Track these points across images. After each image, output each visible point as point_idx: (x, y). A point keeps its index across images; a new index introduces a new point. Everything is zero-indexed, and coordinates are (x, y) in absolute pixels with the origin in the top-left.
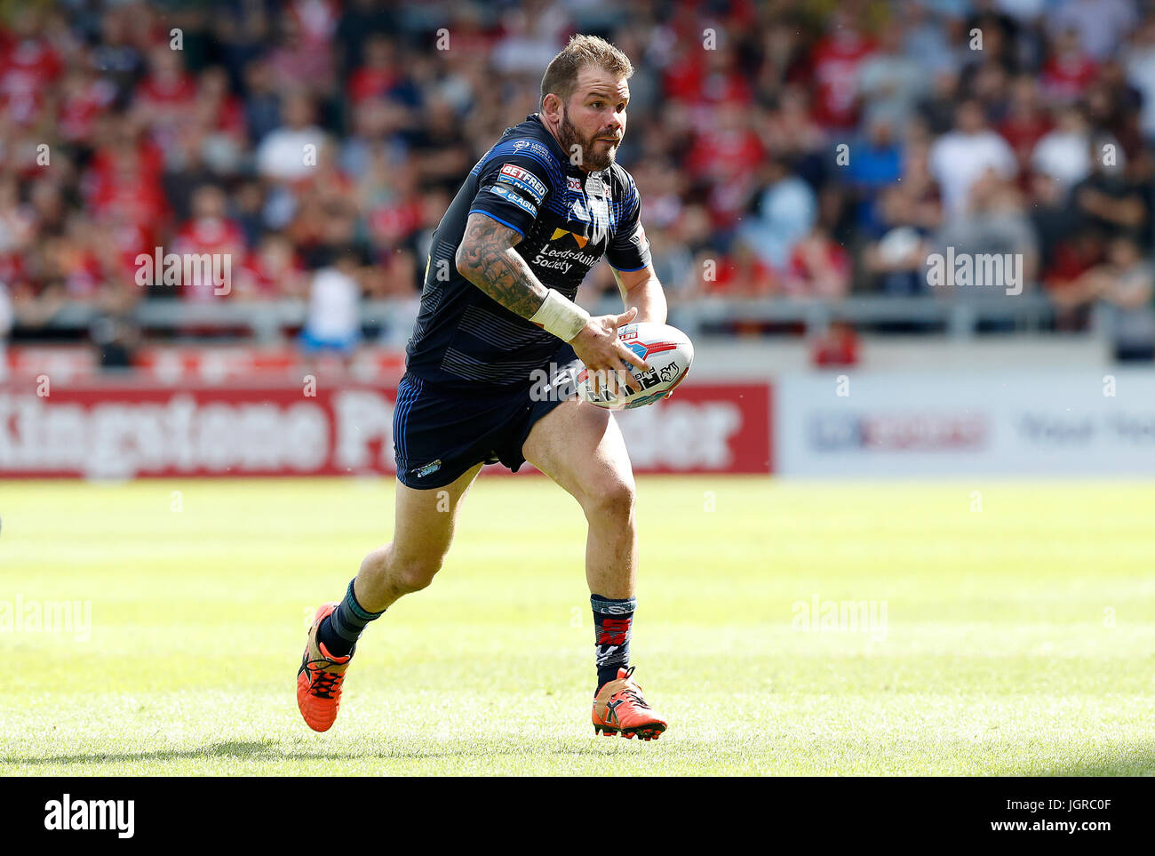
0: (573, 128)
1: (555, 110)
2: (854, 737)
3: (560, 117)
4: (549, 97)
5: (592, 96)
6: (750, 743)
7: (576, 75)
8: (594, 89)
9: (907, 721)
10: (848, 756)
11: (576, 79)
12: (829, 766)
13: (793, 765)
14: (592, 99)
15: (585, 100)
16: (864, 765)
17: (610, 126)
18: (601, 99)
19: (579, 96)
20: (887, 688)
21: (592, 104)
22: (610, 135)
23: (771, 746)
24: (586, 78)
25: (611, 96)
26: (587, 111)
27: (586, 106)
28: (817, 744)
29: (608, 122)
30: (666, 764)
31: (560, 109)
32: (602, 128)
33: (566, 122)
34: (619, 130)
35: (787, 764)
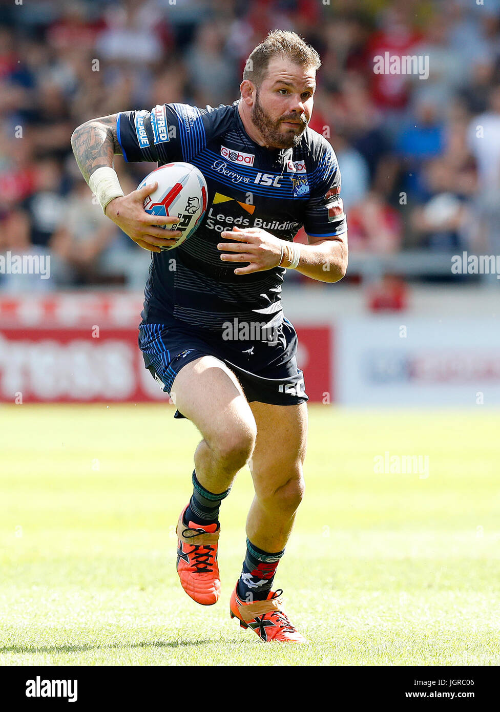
0: (262, 111)
1: (250, 95)
2: (402, 628)
3: (253, 100)
4: (245, 83)
5: (279, 84)
6: (314, 632)
7: (267, 65)
8: (280, 78)
9: (447, 613)
10: (397, 644)
11: (267, 68)
12: (380, 652)
13: (350, 650)
14: (279, 86)
15: (273, 86)
16: (411, 651)
17: (294, 111)
18: (286, 87)
19: (268, 83)
20: (430, 586)
21: (278, 91)
22: (294, 119)
23: (331, 635)
24: (275, 67)
25: (295, 85)
26: (274, 97)
27: (273, 92)
28: (370, 633)
29: (292, 108)
30: (242, 649)
31: (254, 94)
32: (287, 112)
33: (257, 106)
34: (303, 115)
35: (345, 650)
